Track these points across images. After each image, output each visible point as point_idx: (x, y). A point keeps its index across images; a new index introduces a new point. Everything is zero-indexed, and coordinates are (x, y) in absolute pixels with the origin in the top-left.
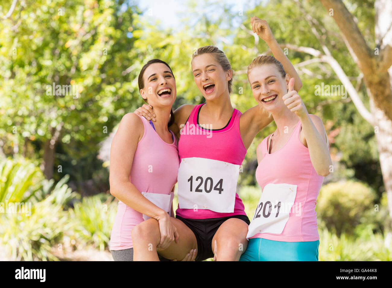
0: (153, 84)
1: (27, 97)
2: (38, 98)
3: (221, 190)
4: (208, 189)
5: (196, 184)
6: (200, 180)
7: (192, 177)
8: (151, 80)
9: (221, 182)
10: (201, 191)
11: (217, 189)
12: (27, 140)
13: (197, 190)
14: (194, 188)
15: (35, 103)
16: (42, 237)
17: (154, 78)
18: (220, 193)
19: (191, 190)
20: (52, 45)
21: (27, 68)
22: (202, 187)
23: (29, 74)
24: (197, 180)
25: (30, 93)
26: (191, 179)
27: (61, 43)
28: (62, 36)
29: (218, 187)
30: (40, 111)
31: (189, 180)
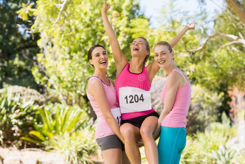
0: (97, 58)
1: (79, 70)
2: (85, 71)
3: (143, 100)
4: (137, 101)
5: (129, 99)
6: (131, 97)
7: (127, 96)
8: (96, 56)
9: (142, 96)
10: (133, 102)
11: (141, 100)
12: (80, 95)
13: (131, 102)
14: (129, 101)
15: (84, 73)
16: (83, 149)
17: (98, 55)
18: (143, 101)
19: (127, 103)
20: (92, 39)
21: (79, 53)
22: (133, 100)
23: (80, 57)
24: (130, 97)
25: (80, 68)
26: (126, 97)
27: (98, 38)
28: (99, 33)
29: (141, 98)
30: (87, 78)
31: (125, 98)
